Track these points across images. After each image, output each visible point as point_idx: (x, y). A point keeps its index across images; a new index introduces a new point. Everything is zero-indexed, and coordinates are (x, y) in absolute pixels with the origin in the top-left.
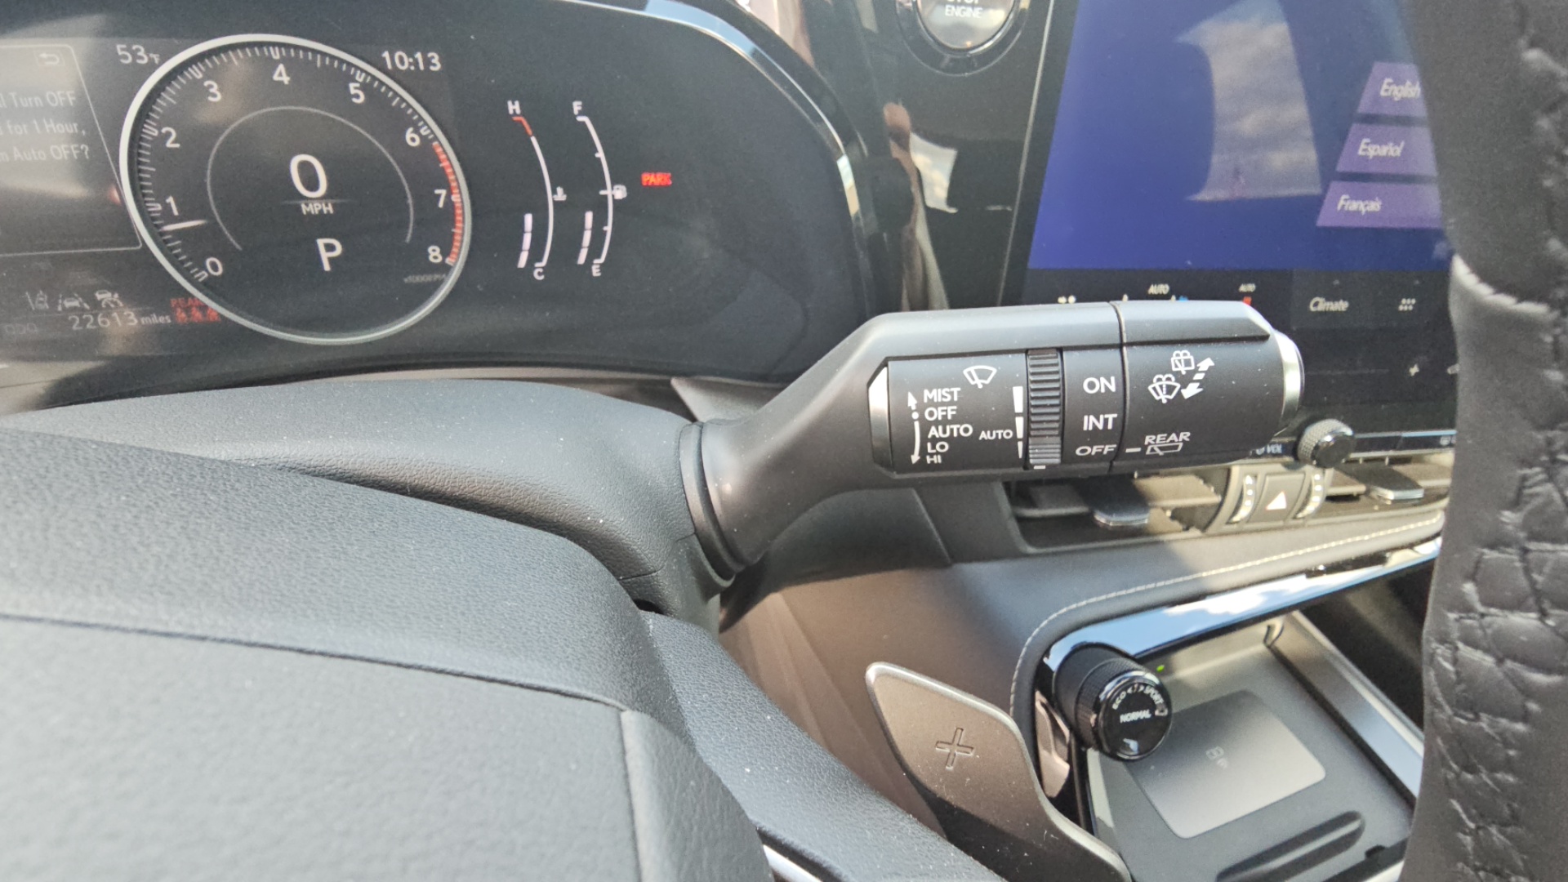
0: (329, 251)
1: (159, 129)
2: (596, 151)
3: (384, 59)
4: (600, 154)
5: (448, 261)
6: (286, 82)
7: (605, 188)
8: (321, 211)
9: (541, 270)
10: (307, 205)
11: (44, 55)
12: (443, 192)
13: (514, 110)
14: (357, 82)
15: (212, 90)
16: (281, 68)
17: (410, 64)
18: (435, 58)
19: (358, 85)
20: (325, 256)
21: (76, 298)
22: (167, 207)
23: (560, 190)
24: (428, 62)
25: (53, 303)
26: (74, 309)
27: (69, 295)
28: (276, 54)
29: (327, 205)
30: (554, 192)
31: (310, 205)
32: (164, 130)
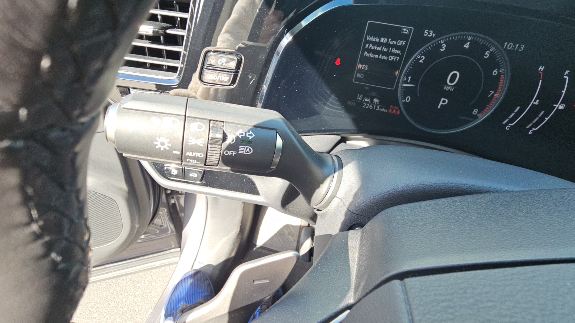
0: (443, 102)
1: (421, 56)
2: (563, 90)
3: (504, 44)
4: (564, 92)
5: (478, 115)
6: (467, 48)
7: (557, 104)
8: (449, 90)
9: (510, 126)
10: (446, 87)
11: (405, 30)
12: (493, 92)
13: (541, 69)
14: (490, 51)
15: (443, 47)
16: (469, 43)
17: (512, 47)
18: (523, 46)
19: (489, 52)
20: (441, 103)
21: (369, 99)
22: (408, 79)
23: (538, 101)
24: (519, 47)
25: (363, 99)
26: (367, 102)
27: (368, 98)
28: (470, 38)
29: (452, 88)
30: (535, 101)
31: (447, 87)
32: (422, 57)
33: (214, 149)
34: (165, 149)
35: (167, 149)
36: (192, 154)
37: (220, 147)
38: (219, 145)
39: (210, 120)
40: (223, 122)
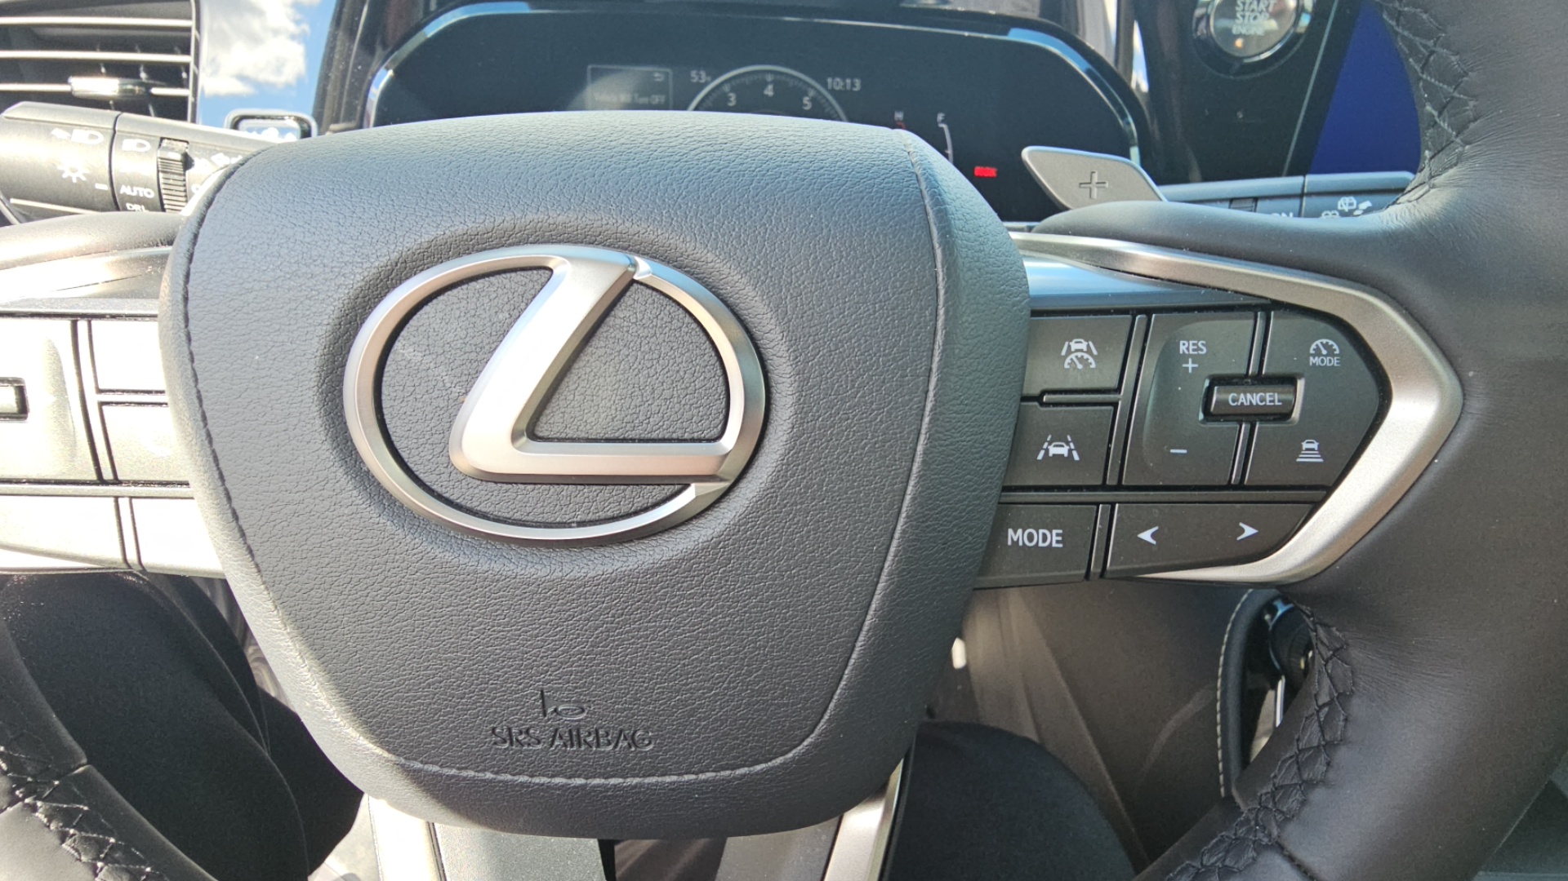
2: (947, 147)
3: (829, 82)
4: (949, 150)
6: (771, 95)
11: (656, 75)
13: (899, 117)
14: (809, 95)
15: (731, 99)
16: (770, 87)
17: (842, 86)
18: (858, 82)
19: (809, 98)
24: (853, 85)
28: (769, 78)
33: (171, 182)
34: (78, 179)
35: (84, 179)
36: (132, 191)
37: (182, 178)
38: (180, 175)
39: (162, 139)
40: (187, 142)
